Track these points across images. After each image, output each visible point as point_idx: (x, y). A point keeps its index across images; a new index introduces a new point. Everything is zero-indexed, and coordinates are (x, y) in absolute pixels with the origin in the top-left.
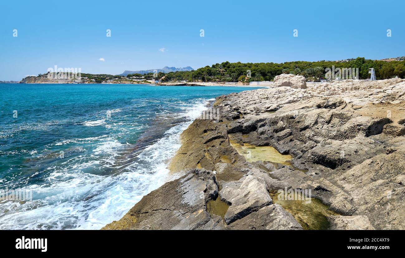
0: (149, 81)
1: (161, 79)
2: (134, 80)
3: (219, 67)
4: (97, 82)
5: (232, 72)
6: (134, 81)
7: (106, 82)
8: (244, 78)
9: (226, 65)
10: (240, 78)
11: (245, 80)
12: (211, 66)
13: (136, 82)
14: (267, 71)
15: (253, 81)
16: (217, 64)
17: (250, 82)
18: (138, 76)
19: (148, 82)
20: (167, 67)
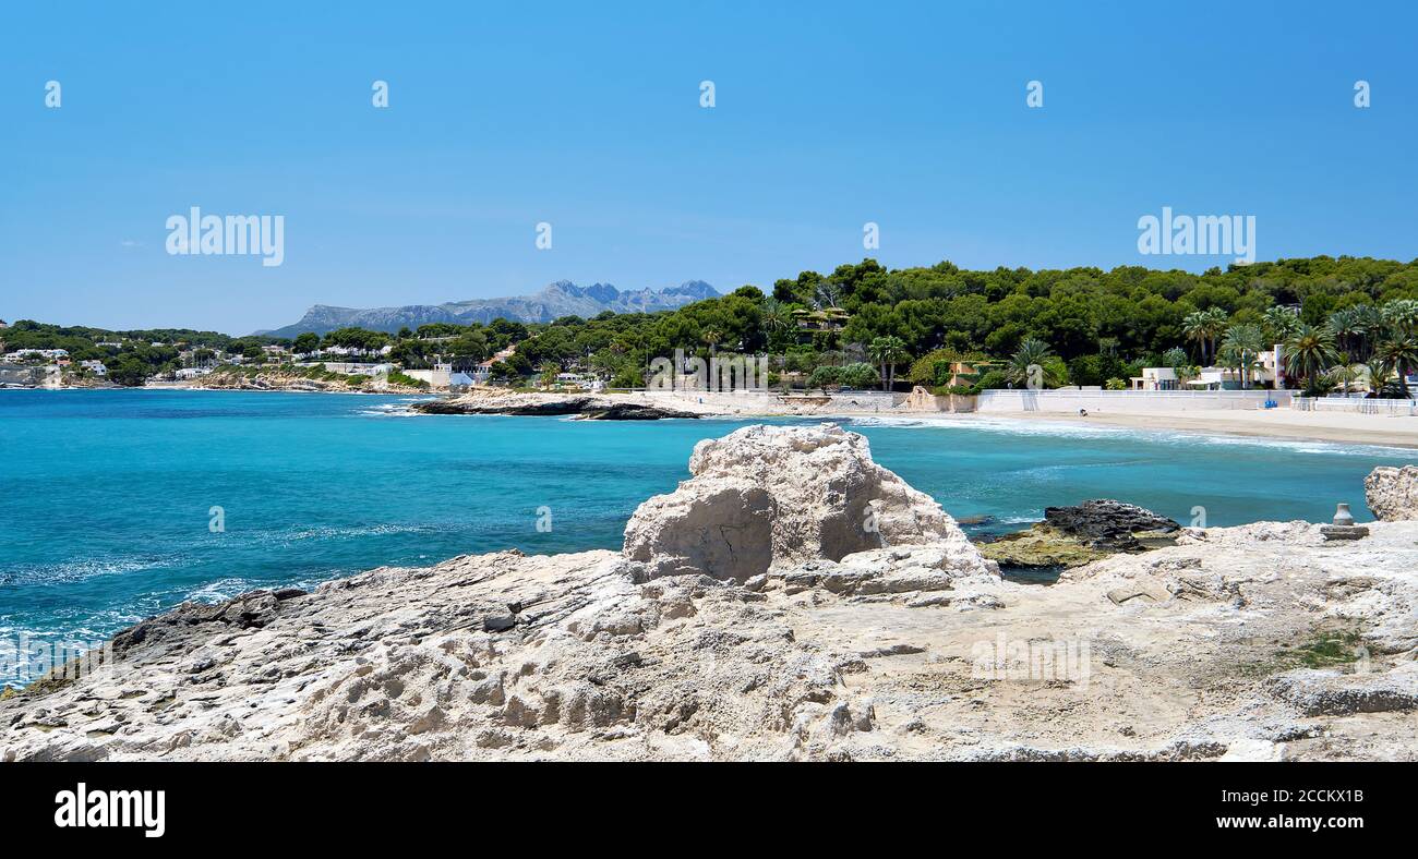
0: (417, 375)
1: (488, 364)
2: (330, 367)
3: (817, 297)
4: (113, 377)
5: (882, 332)
6: (333, 376)
7: (173, 378)
8: (947, 366)
9: (859, 282)
10: (923, 366)
11: (953, 382)
12: (768, 291)
13: (343, 377)
14: (1096, 324)
15: (1001, 385)
16: (805, 278)
17: (978, 392)
18: (360, 346)
19: (410, 382)
20: (567, 287)
